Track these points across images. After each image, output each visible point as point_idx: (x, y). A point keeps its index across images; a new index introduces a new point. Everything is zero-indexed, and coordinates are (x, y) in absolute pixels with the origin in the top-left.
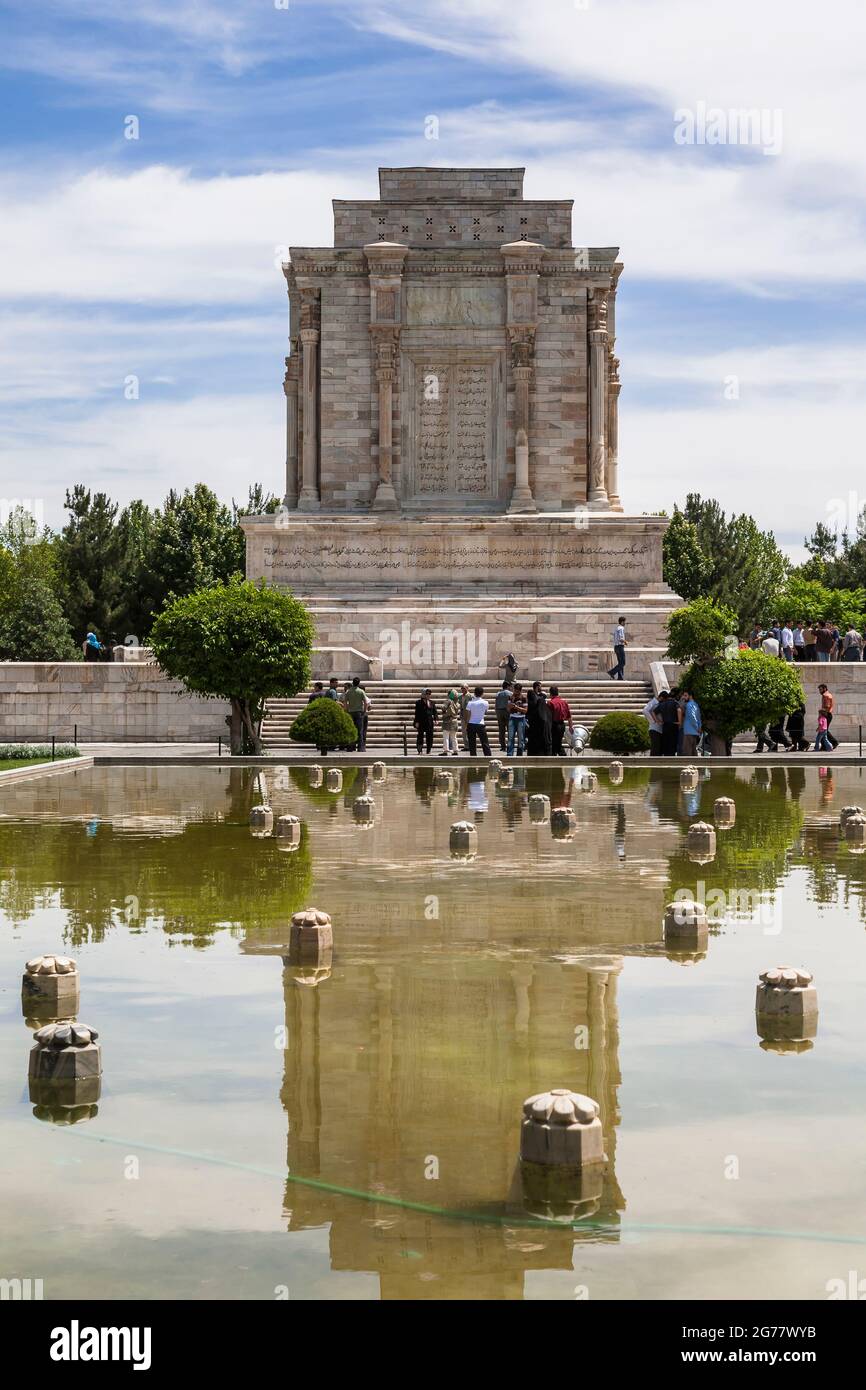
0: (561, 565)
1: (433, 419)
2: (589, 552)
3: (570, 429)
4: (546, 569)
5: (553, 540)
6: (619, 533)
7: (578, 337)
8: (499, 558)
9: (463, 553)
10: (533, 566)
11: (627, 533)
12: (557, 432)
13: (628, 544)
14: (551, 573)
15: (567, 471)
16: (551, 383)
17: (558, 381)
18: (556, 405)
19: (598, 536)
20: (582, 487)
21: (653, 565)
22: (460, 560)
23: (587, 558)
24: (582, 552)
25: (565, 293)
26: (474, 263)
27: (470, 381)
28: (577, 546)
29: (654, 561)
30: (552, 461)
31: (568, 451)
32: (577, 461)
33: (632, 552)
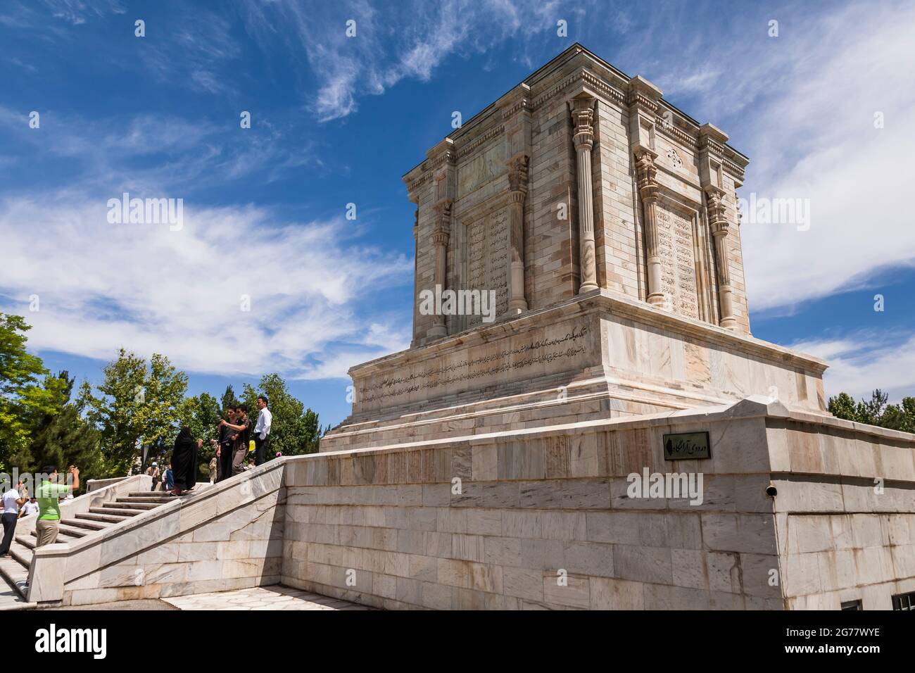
0: (516, 365)
1: (477, 264)
2: (538, 346)
3: (558, 234)
4: (506, 372)
5: (510, 341)
6: (559, 319)
7: (561, 148)
8: (475, 368)
9: (453, 368)
10: (497, 370)
11: (567, 318)
12: (548, 240)
13: (568, 329)
14: (509, 375)
15: (557, 275)
16: (543, 199)
17: (547, 195)
18: (547, 217)
19: (544, 327)
20: (570, 285)
21: (593, 347)
22: (451, 374)
23: (536, 353)
24: (532, 348)
25: (550, 116)
26: (492, 127)
27: (498, 223)
29: (592, 343)
30: (546, 269)
31: (556, 256)
32: (565, 262)
33: (574, 337)
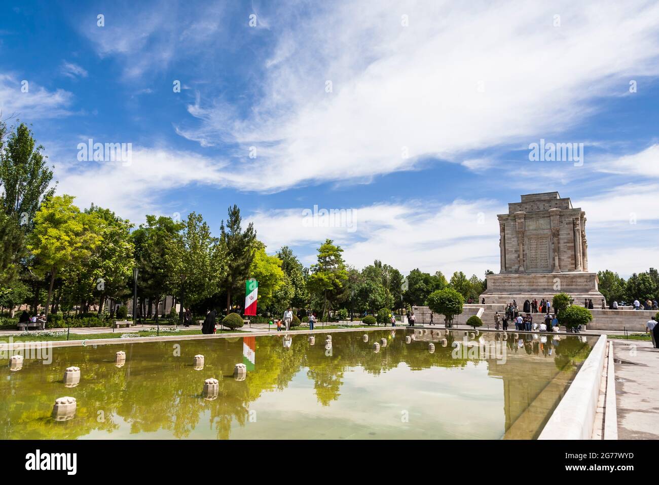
1: (533, 251)
3: (570, 252)
5: (564, 279)
7: (570, 230)
8: (550, 284)
9: (540, 282)
11: (585, 277)
12: (566, 253)
13: (585, 280)
14: (564, 287)
15: (569, 262)
17: (566, 241)
18: (565, 246)
19: (577, 278)
20: (574, 266)
21: (593, 285)
24: (572, 282)
25: (567, 220)
26: (543, 214)
27: (543, 242)
28: (571, 280)
30: (565, 260)
31: (569, 257)
32: (572, 260)
